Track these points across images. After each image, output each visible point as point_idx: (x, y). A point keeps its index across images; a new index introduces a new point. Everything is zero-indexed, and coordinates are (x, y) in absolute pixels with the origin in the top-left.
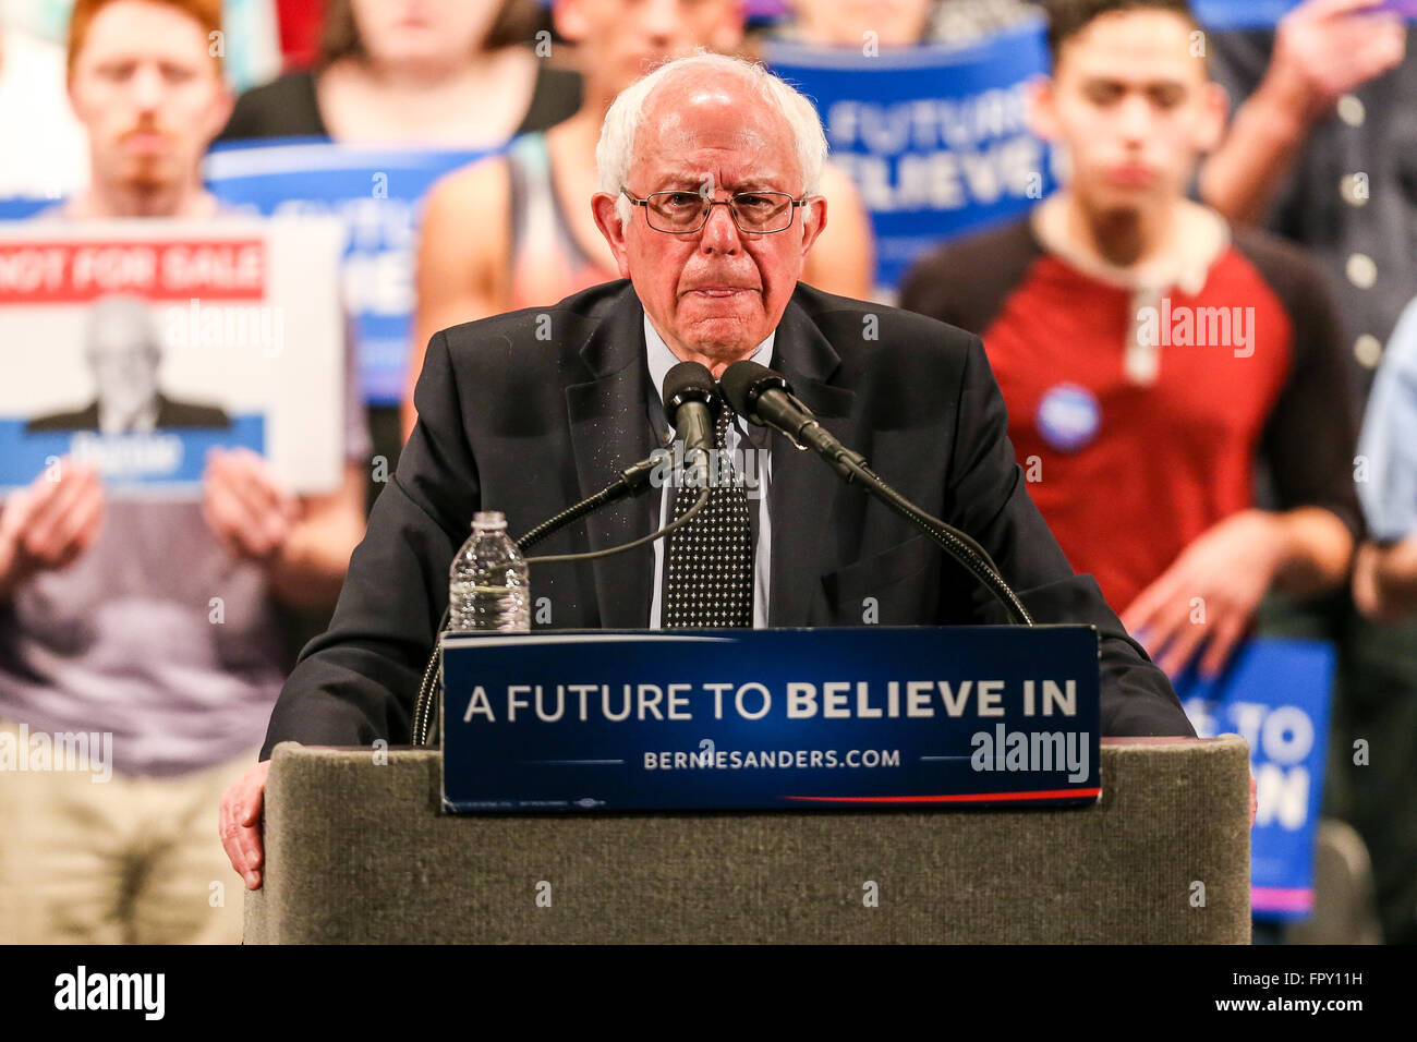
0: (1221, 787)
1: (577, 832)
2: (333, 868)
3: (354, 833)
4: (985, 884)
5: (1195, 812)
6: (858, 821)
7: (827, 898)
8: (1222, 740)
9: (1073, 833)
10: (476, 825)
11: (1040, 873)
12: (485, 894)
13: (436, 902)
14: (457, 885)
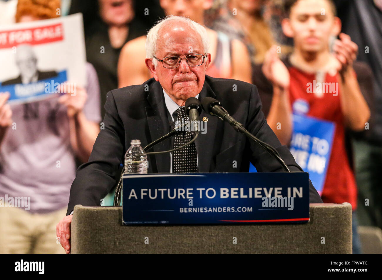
0: (343, 218)
1: (161, 230)
2: (91, 241)
3: (97, 230)
4: (277, 245)
5: (336, 224)
6: (240, 227)
7: (232, 249)
8: (344, 204)
9: (302, 231)
10: (132, 228)
11: (292, 242)
12: (135, 248)
13: (121, 250)
14: (126, 245)
